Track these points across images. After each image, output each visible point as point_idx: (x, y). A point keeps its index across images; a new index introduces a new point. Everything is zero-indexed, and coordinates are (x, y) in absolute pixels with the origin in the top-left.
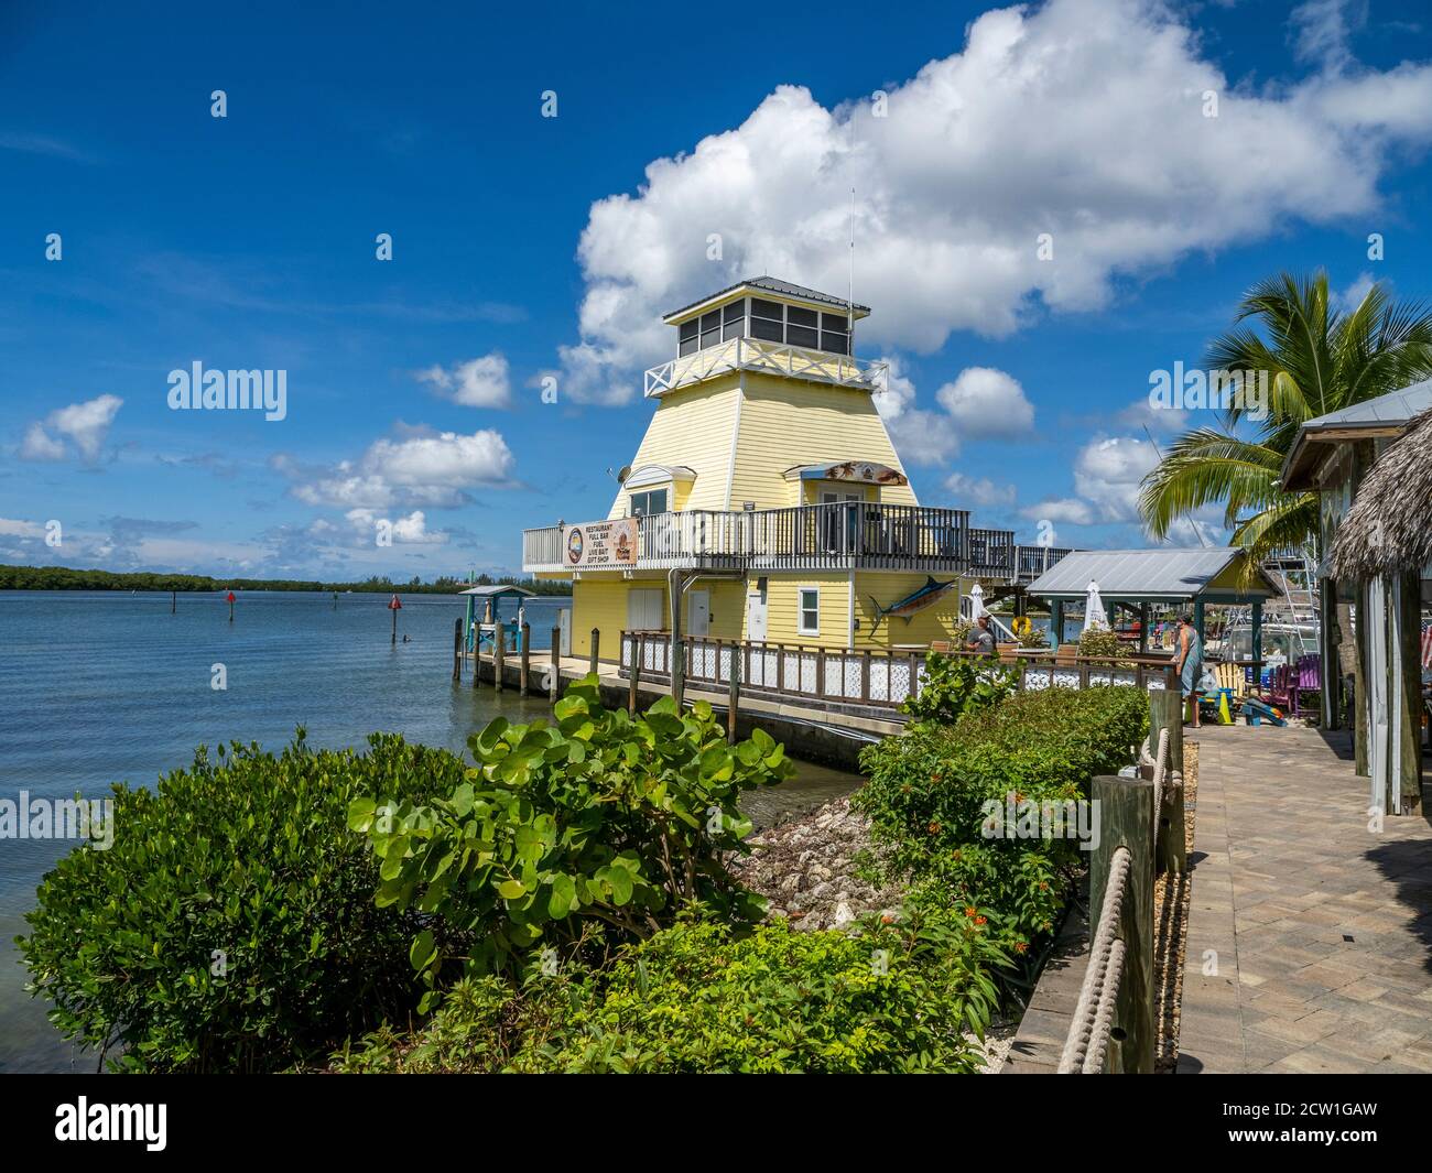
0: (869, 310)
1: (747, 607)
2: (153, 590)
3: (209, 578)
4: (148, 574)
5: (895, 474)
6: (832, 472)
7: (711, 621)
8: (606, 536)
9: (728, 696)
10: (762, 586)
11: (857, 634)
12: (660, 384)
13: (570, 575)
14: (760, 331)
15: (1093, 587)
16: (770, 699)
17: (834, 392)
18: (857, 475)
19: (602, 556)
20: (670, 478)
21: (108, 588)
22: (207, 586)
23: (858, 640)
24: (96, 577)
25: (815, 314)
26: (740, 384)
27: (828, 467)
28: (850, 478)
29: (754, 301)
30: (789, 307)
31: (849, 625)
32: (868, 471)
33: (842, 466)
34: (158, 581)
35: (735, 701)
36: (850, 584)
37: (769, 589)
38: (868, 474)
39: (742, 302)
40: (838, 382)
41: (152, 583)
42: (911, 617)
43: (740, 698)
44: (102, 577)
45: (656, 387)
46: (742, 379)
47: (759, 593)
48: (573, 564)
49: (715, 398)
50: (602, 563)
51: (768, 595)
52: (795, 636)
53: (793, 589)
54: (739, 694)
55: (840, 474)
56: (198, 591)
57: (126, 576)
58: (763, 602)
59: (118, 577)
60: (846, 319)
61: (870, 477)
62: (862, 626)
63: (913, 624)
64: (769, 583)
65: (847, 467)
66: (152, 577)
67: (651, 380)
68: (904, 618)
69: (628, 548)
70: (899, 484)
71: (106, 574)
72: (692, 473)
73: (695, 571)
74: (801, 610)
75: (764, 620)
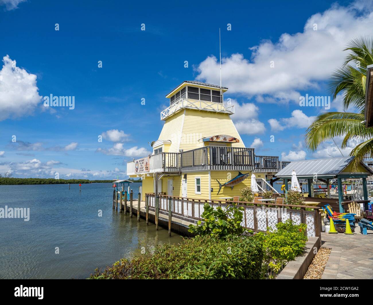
0: (227, 89)
1: (181, 185)
2: (74, 183)
3: (88, 180)
4: (73, 179)
5: (235, 139)
6: (212, 138)
7: (173, 189)
8: (143, 163)
9: (168, 216)
10: (185, 177)
11: (212, 193)
12: (164, 116)
13: (135, 176)
14: (191, 96)
15: (294, 173)
16: (179, 218)
17: (216, 114)
18: (221, 139)
19: (142, 169)
20: (163, 144)
21: (63, 183)
22: (87, 182)
23: (212, 195)
24: (61, 181)
25: (210, 91)
26: (184, 113)
27: (211, 137)
28: (218, 140)
29: (189, 87)
30: (200, 89)
31: (209, 190)
32: (225, 138)
33: (215, 137)
34: (75, 181)
35: (170, 218)
36: (209, 175)
37: (187, 178)
38: (225, 139)
39: (185, 88)
40: (218, 111)
41: (74, 182)
42: (233, 187)
43: (172, 217)
44: (62, 181)
45: (163, 117)
46: (185, 112)
47: (184, 179)
48: (137, 172)
49: (178, 118)
50: (142, 172)
51: (187, 180)
52: (194, 194)
53: (193, 178)
54: (172, 216)
55: (215, 139)
56: (85, 183)
57: (68, 180)
58: (186, 182)
59: (66, 181)
60: (220, 92)
61: (226, 140)
62: (214, 190)
63: (234, 189)
64: (188, 176)
65: (217, 137)
66: (74, 180)
67: (162, 115)
68: (231, 187)
69: (147, 166)
70: (236, 142)
71: (63, 180)
72: (170, 142)
73: (163, 173)
74: (196, 185)
75: (186, 189)
